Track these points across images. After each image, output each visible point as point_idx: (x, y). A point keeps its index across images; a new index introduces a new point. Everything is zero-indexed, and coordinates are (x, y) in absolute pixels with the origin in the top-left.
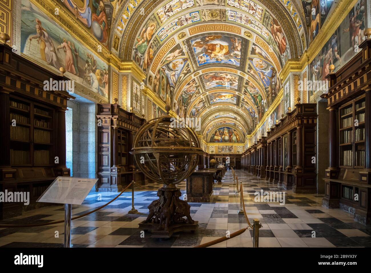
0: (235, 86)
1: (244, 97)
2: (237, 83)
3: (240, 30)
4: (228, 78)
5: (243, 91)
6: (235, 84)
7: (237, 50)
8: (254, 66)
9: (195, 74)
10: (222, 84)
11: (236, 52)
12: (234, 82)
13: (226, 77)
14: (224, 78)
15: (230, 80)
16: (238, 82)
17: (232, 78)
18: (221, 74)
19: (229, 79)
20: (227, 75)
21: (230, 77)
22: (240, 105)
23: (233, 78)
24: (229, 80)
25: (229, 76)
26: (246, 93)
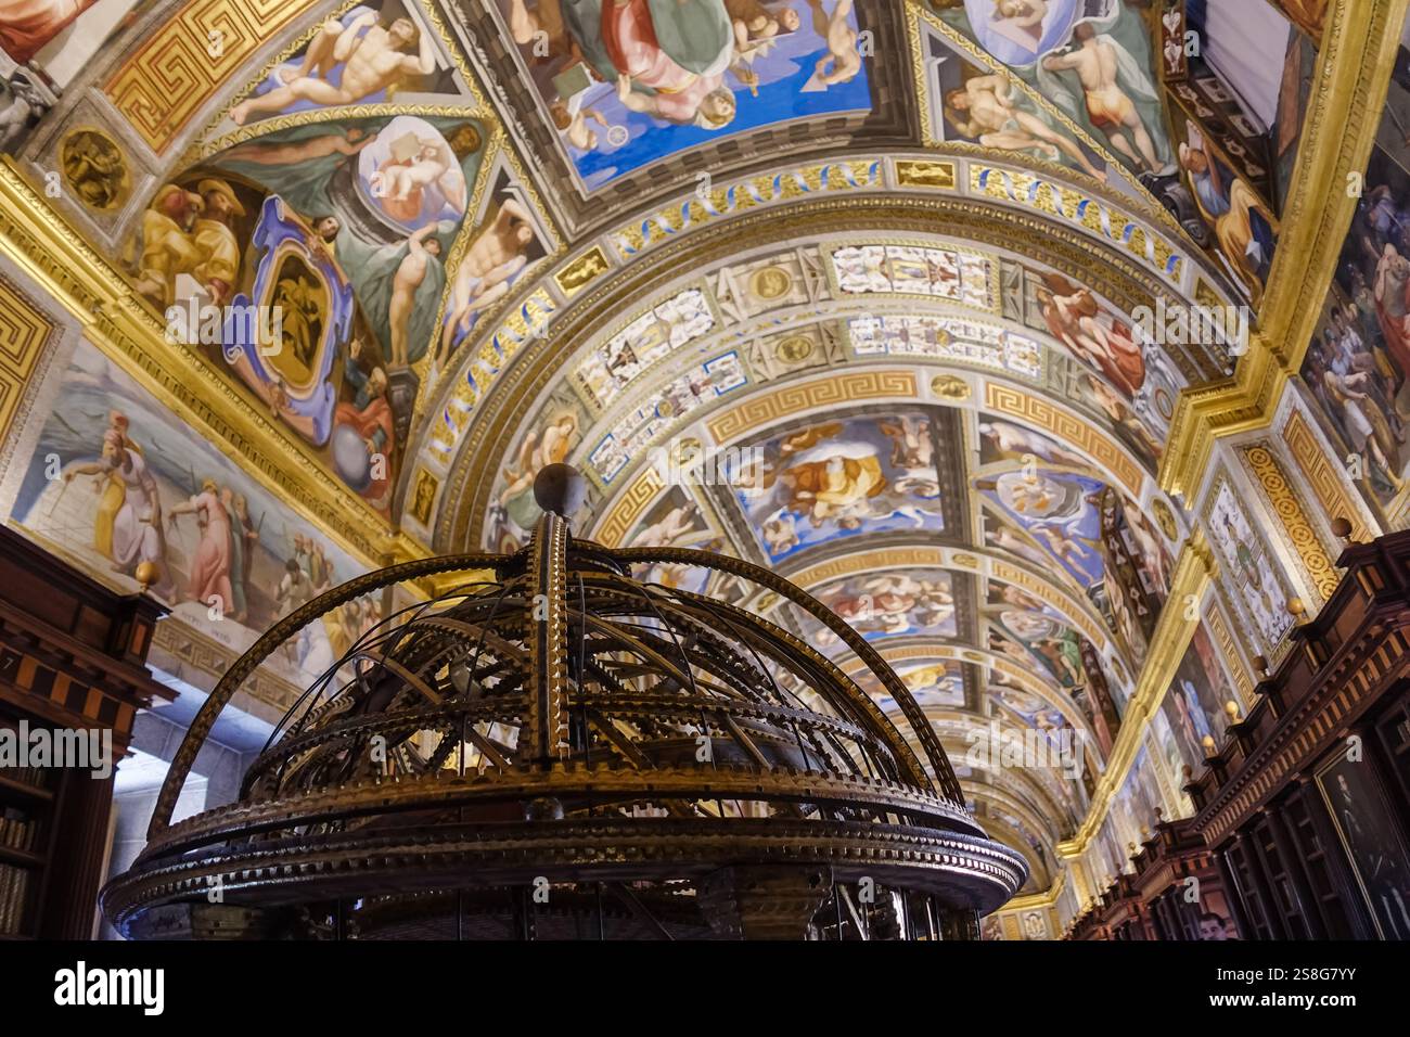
0: (942, 625)
1: (997, 663)
2: (951, 608)
3: (913, 379)
4: (903, 593)
5: (985, 635)
6: (940, 615)
7: (919, 463)
8: (1005, 509)
9: (761, 602)
10: (885, 626)
11: (916, 474)
12: (936, 607)
13: (895, 590)
14: (889, 595)
15: (918, 602)
16: (955, 603)
17: (923, 592)
18: (869, 580)
19: (908, 596)
20: (896, 582)
21: (914, 589)
22: (987, 708)
23: (928, 587)
24: (911, 603)
25: (907, 586)
26: (1003, 643)
